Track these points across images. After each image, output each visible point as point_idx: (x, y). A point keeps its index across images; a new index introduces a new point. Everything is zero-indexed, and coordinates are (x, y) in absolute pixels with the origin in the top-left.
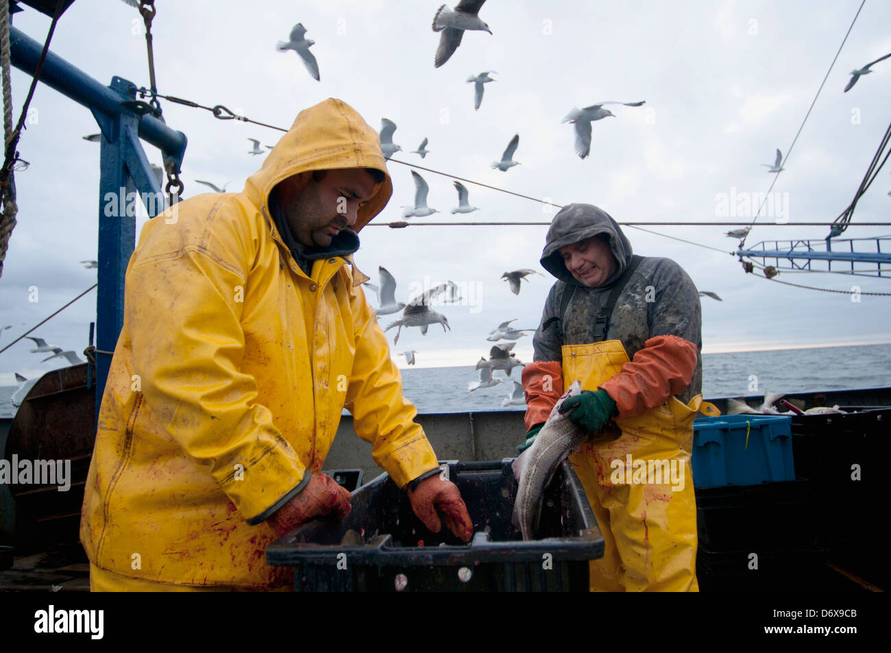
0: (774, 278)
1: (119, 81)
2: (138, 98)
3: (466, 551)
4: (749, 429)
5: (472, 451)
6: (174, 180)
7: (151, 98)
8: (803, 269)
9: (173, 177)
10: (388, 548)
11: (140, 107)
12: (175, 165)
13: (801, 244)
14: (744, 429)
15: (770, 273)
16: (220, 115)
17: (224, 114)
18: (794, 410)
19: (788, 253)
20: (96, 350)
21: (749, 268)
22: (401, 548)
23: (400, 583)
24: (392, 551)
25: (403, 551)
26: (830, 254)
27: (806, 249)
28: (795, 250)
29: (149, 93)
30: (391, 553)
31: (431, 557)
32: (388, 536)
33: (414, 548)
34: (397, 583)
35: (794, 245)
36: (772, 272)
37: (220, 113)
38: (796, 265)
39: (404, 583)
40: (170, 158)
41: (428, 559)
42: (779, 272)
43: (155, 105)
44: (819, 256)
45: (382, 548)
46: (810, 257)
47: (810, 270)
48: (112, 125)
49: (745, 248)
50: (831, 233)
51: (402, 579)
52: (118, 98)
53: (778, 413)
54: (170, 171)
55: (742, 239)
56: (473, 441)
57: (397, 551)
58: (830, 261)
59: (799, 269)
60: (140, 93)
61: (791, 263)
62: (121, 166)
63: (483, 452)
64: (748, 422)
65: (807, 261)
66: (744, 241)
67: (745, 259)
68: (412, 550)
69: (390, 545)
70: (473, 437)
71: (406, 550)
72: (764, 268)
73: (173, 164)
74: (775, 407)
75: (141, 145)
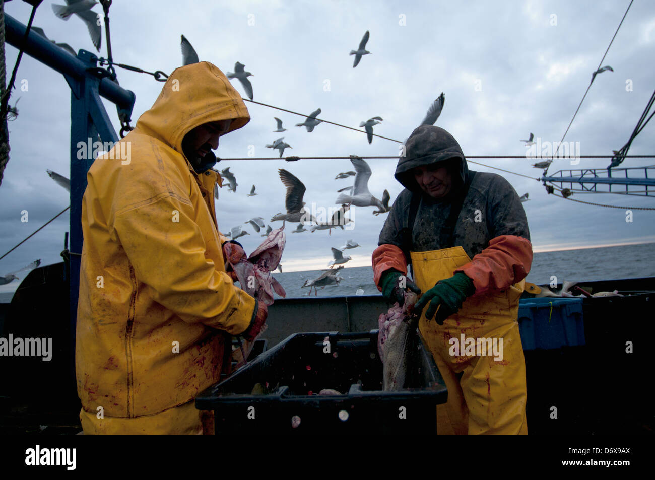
0: (569, 197)
1: (84, 53)
2: (98, 65)
3: (344, 398)
4: (551, 308)
5: (347, 325)
6: (126, 127)
7: (108, 66)
8: (590, 190)
9: (125, 124)
10: (286, 396)
11: (100, 72)
12: (127, 115)
13: (589, 172)
14: (548, 308)
15: (566, 193)
16: (160, 78)
17: (162, 77)
18: (585, 294)
19: (580, 179)
20: (69, 252)
21: (550, 190)
22: (296, 396)
23: (295, 422)
24: (290, 398)
25: (297, 398)
26: (611, 179)
27: (593, 176)
28: (584, 176)
29: (106, 62)
30: (289, 400)
31: (318, 403)
32: (286, 387)
33: (306, 396)
34: (293, 422)
35: (584, 173)
36: (568, 192)
37: (160, 76)
38: (585, 187)
39: (299, 422)
40: (123, 110)
41: (316, 404)
42: (572, 193)
43: (111, 71)
44: (602, 181)
45: (282, 396)
46: (595, 182)
47: (595, 192)
48: (79, 86)
49: (548, 175)
50: (612, 164)
51: (297, 419)
52: (83, 65)
53: (573, 296)
54: (123, 120)
55: (546, 169)
56: (348, 318)
57: (293, 398)
58: (610, 184)
59: (588, 190)
60: (100, 62)
61: (581, 186)
62: (87, 116)
63: (355, 326)
64: (551, 302)
65: (593, 185)
66: (547, 170)
67: (548, 183)
68: (304, 397)
69: (287, 394)
70: (348, 315)
71: (300, 398)
72: (562, 190)
73: (125, 115)
74: (570, 292)
75: (101, 101)
